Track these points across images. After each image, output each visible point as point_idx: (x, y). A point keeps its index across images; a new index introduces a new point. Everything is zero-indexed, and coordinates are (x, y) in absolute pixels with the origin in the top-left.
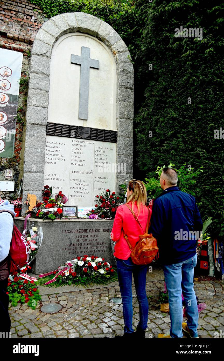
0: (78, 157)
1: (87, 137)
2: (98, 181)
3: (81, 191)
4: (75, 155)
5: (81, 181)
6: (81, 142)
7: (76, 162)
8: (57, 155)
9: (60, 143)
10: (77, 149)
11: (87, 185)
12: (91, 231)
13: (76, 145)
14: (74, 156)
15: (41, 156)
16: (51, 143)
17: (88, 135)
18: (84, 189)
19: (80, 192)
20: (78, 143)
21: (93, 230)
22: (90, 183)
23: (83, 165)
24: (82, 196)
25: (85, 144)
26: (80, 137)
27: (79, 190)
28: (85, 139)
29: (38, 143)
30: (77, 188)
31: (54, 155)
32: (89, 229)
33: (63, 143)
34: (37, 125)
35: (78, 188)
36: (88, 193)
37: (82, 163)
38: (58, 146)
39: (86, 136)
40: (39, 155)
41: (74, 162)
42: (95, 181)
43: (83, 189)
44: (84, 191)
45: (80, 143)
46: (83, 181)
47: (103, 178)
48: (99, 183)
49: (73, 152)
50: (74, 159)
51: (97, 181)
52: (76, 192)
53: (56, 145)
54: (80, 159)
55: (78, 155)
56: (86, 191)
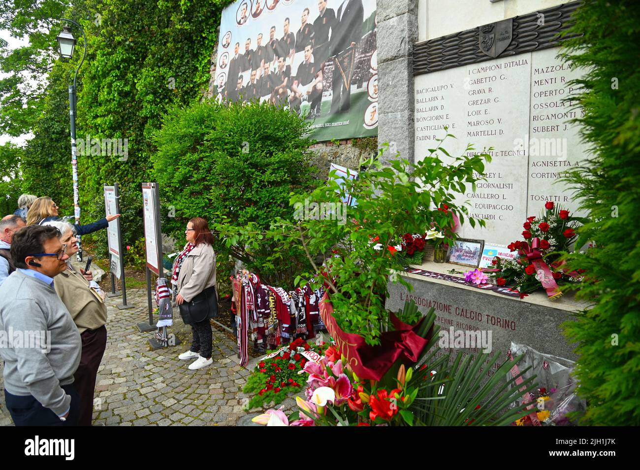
0: (483, 112)
1: (505, 51)
2: (543, 175)
3: (492, 202)
4: (476, 108)
5: (492, 175)
6: (491, 68)
7: (479, 128)
8: (437, 118)
9: (442, 87)
10: (480, 92)
11: (510, 186)
12: (460, 311)
13: (479, 81)
14: (474, 113)
15: (402, 128)
16: (424, 91)
17: (508, 42)
18: (501, 197)
19: (489, 206)
20: (483, 75)
21: (465, 311)
22: (517, 180)
23: (498, 132)
24: (497, 217)
25: (503, 70)
26: (486, 55)
27: (487, 202)
28: (499, 57)
29: (396, 99)
30: (482, 196)
31: (431, 118)
32: (455, 306)
33: (449, 86)
34: (391, 60)
35: (486, 196)
36: (511, 208)
37: (496, 127)
38: (438, 94)
39: (502, 46)
40: (398, 126)
41: (473, 129)
42: (534, 175)
43: (497, 196)
44: (502, 202)
45: (489, 73)
46: (497, 175)
47: (558, 164)
48: (545, 180)
49: (470, 103)
50: (474, 119)
51: (539, 175)
52: (481, 206)
53: (434, 94)
54: (488, 118)
55: (482, 108)
56: (505, 203)
